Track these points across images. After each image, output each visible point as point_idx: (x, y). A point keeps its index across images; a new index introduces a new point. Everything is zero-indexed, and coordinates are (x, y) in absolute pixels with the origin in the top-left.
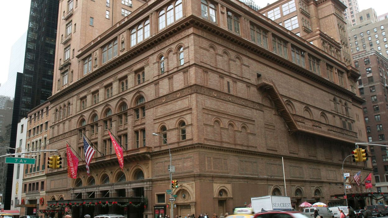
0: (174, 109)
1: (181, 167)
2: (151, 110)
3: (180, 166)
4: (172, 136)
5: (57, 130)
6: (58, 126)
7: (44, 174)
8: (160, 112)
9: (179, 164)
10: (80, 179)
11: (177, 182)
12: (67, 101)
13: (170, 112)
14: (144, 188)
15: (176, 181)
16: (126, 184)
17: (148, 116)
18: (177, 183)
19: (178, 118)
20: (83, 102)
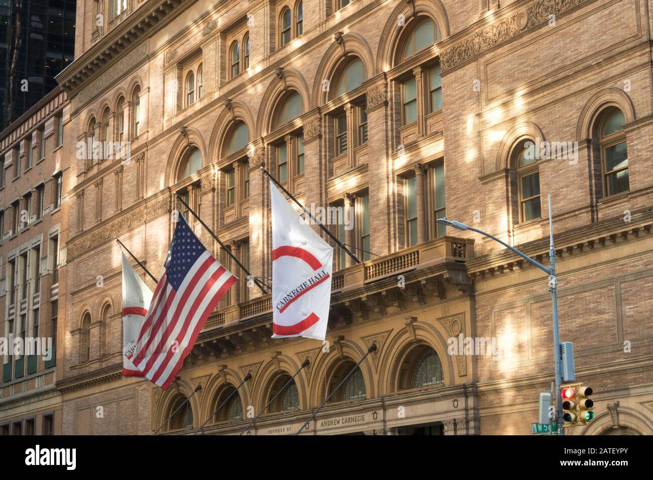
0: (571, 55)
1: (608, 321)
2: (465, 75)
3: (606, 316)
4: (561, 184)
5: (93, 204)
6: (97, 185)
7: (52, 386)
8: (509, 76)
9: (601, 307)
10: (184, 398)
11: (589, 392)
12: (129, 78)
13: (550, 70)
14: (446, 427)
15: (582, 390)
16: (365, 410)
17: (452, 103)
18: (590, 397)
19: (588, 95)
20: (190, 75)
